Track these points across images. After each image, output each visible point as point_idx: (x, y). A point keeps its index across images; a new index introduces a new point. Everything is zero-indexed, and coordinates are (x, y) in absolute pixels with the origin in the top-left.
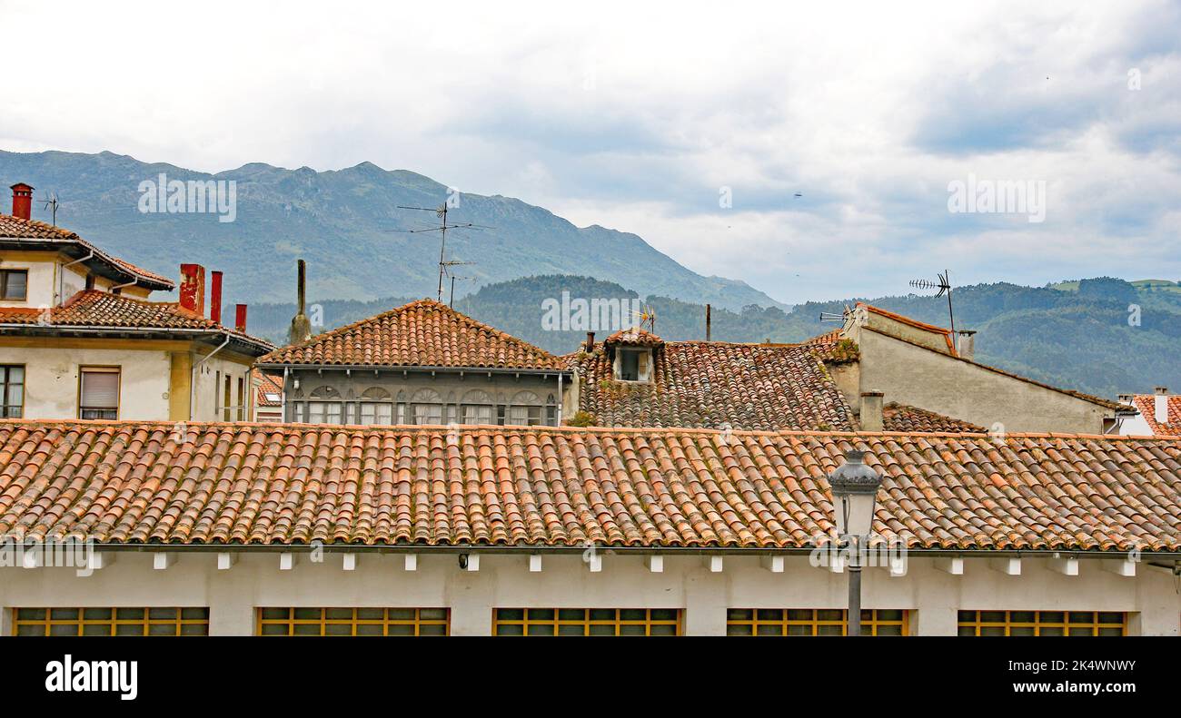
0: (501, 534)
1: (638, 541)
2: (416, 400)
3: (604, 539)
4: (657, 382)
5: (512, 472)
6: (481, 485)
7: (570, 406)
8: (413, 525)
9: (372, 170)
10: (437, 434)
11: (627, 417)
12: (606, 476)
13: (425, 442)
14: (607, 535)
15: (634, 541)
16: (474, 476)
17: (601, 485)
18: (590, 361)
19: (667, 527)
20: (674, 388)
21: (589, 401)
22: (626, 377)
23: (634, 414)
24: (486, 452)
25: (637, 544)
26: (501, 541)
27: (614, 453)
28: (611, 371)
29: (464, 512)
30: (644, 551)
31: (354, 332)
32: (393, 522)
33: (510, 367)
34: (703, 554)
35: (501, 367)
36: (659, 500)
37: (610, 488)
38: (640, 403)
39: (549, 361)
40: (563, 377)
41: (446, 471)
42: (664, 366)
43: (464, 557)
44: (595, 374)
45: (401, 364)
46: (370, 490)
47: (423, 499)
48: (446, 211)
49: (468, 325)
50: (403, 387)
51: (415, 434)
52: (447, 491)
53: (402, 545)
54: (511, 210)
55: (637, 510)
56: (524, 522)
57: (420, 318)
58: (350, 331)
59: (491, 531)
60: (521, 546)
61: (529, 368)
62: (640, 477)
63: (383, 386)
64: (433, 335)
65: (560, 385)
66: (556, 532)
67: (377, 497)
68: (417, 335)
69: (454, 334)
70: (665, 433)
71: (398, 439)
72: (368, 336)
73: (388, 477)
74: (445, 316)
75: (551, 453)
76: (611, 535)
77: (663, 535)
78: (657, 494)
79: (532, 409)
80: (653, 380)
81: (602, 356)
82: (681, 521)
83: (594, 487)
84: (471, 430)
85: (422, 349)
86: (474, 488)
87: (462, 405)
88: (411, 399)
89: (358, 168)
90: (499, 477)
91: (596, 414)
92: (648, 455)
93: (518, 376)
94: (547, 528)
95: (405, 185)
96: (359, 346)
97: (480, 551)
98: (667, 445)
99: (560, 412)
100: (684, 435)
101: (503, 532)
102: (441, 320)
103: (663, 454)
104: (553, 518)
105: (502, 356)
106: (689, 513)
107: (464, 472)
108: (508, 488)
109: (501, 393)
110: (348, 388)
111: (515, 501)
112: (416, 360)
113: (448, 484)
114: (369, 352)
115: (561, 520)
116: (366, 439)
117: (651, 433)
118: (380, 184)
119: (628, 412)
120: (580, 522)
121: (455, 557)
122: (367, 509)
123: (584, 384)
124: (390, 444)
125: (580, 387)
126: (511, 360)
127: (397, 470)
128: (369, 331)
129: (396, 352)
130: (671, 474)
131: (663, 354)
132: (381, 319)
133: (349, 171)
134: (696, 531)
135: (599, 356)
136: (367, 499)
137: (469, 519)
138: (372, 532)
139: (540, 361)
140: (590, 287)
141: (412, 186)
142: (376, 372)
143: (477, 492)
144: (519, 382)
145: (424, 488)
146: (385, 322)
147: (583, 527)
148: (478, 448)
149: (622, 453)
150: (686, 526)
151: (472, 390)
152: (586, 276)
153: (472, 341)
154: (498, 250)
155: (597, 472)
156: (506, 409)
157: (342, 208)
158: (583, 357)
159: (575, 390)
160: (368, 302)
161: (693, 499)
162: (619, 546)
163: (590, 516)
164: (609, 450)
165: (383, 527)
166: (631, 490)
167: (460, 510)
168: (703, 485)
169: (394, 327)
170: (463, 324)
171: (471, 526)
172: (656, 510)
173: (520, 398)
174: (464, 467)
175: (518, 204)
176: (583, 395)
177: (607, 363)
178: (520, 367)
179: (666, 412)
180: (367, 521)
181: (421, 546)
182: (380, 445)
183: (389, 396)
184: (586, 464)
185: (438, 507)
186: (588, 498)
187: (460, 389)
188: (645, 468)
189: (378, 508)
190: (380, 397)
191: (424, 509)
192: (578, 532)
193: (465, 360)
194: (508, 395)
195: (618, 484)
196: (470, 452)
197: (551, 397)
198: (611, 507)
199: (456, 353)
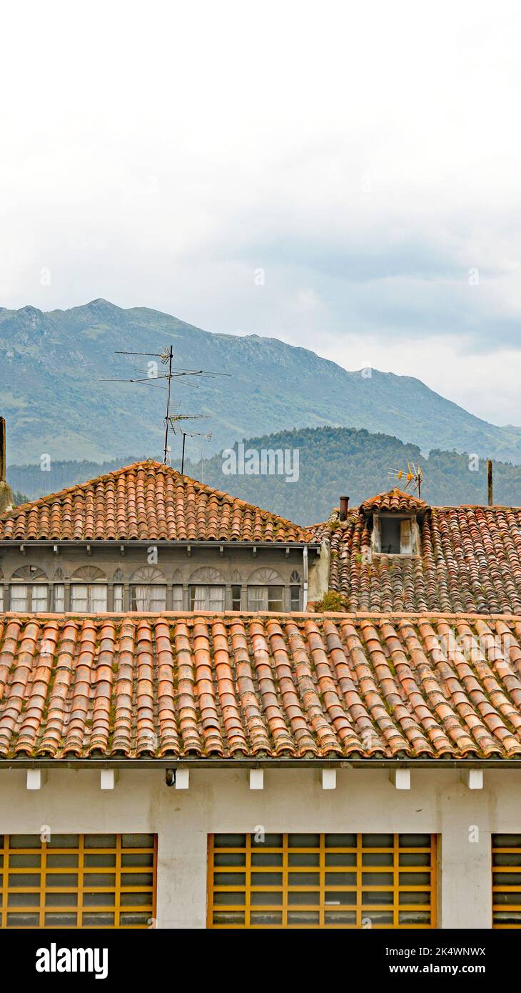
0: (216, 744)
1: (380, 752)
2: (135, 581)
3: (339, 749)
4: (422, 555)
5: (232, 668)
6: (195, 684)
7: (318, 585)
8: (111, 734)
9: (107, 308)
10: (144, 624)
11: (385, 597)
12: (344, 672)
13: (130, 633)
14: (343, 745)
15: (375, 752)
16: (186, 674)
17: (339, 682)
18: (344, 531)
19: (415, 734)
20: (443, 562)
21: (341, 578)
22: (387, 549)
23: (394, 594)
24: (202, 644)
25: (378, 755)
26: (215, 753)
27: (356, 643)
28: (369, 543)
29: (173, 717)
30: (385, 763)
31: (62, 500)
32: (87, 731)
33: (246, 540)
34: (459, 767)
35: (234, 539)
36: (408, 700)
37: (349, 686)
38: (403, 580)
39: (292, 532)
40: (309, 550)
41: (154, 667)
42: (432, 535)
43: (170, 772)
44: (350, 546)
45: (117, 537)
46: (62, 692)
47: (124, 702)
48: (171, 356)
49: (197, 491)
50: (121, 565)
51: (119, 623)
52: (154, 692)
53: (96, 759)
54: (268, 352)
55: (381, 712)
56: (244, 728)
57: (141, 483)
58: (58, 500)
59: (203, 740)
60: (239, 758)
61: (268, 540)
62: (385, 673)
63: (97, 564)
64: (156, 504)
65: (305, 560)
66: (281, 741)
67: (70, 700)
68: (137, 503)
69: (181, 502)
70: (418, 618)
71: (98, 630)
72: (78, 505)
73: (85, 675)
74: (170, 481)
75: (279, 644)
76: (347, 744)
77: (411, 744)
78: (405, 693)
79: (273, 589)
80: (419, 553)
81: (358, 525)
82: (433, 727)
83: (329, 686)
84: (186, 618)
85: (141, 520)
86: (186, 688)
87: (190, 585)
88: (130, 579)
89: (90, 306)
90: (217, 674)
91: (350, 595)
92: (396, 645)
93: (255, 550)
94: (271, 736)
95: (144, 325)
96: (68, 517)
97: (190, 766)
98: (419, 633)
99: (305, 592)
100: (440, 621)
101: (219, 742)
102: (166, 485)
103: (414, 644)
104: (279, 724)
105: (236, 527)
106: (443, 716)
107: (175, 669)
108: (227, 687)
109: (236, 571)
110: (56, 567)
111: (234, 704)
112: (134, 532)
113: (155, 683)
114: (80, 524)
115: (289, 725)
116: (61, 630)
117: (400, 619)
118: (116, 324)
119: (388, 592)
120: (310, 728)
121: (161, 773)
122: (57, 715)
123: (336, 559)
124: (89, 636)
125: (331, 562)
126: (247, 531)
127: (96, 667)
128: (81, 499)
129: (111, 524)
130: (423, 669)
131: (430, 521)
132: (95, 485)
133: (79, 310)
134: (451, 739)
135: (354, 524)
136: (57, 703)
137: (178, 726)
138: (62, 743)
139: (281, 532)
140: (363, 442)
141: (152, 325)
142: (88, 548)
143: (190, 693)
144: (256, 557)
145: (127, 689)
146: (100, 489)
147: (315, 734)
148: (193, 639)
149: (365, 644)
150: (438, 734)
151: (202, 568)
152: (358, 428)
153: (201, 509)
154: (255, 399)
155: (334, 667)
156: (242, 590)
157: (72, 353)
158: (335, 526)
159: (323, 566)
160: (105, 463)
161: (449, 699)
162: (356, 759)
163: (324, 722)
164: (350, 640)
165: (75, 737)
166: (374, 688)
167: (168, 715)
168: (461, 681)
169: (110, 494)
170: (191, 490)
171: (180, 735)
172: (403, 713)
173: (259, 576)
174: (176, 662)
175: (277, 345)
176: (334, 572)
177: (364, 533)
178: (257, 540)
179: (432, 590)
180: (56, 730)
181: (120, 759)
182: (77, 637)
183: (104, 576)
184: (321, 658)
185: (141, 711)
186: (322, 699)
187: (187, 566)
188: (392, 662)
189: (71, 713)
190: (94, 577)
191: (126, 714)
192: (307, 741)
193: (193, 532)
194: (244, 573)
195: (359, 681)
196: (183, 644)
197: (295, 575)
198: (350, 709)
199: (182, 524)
